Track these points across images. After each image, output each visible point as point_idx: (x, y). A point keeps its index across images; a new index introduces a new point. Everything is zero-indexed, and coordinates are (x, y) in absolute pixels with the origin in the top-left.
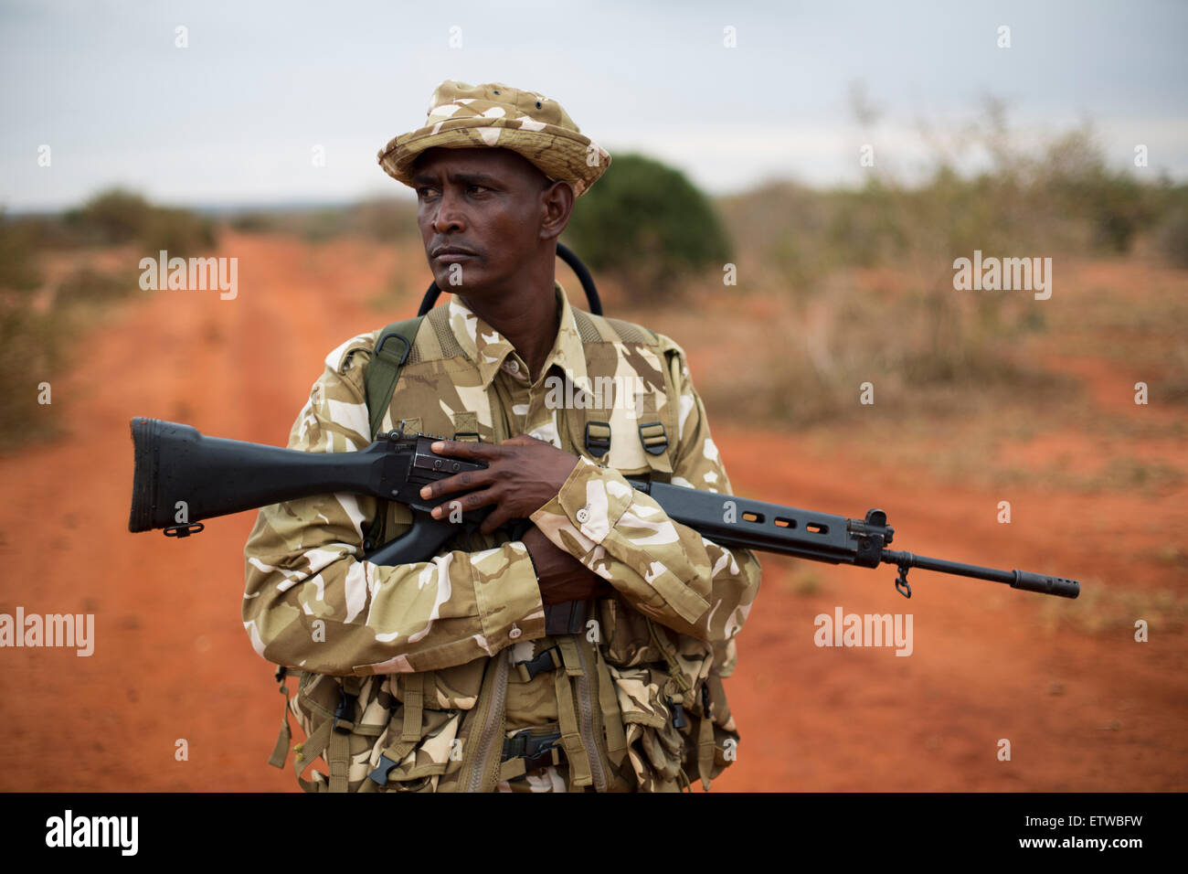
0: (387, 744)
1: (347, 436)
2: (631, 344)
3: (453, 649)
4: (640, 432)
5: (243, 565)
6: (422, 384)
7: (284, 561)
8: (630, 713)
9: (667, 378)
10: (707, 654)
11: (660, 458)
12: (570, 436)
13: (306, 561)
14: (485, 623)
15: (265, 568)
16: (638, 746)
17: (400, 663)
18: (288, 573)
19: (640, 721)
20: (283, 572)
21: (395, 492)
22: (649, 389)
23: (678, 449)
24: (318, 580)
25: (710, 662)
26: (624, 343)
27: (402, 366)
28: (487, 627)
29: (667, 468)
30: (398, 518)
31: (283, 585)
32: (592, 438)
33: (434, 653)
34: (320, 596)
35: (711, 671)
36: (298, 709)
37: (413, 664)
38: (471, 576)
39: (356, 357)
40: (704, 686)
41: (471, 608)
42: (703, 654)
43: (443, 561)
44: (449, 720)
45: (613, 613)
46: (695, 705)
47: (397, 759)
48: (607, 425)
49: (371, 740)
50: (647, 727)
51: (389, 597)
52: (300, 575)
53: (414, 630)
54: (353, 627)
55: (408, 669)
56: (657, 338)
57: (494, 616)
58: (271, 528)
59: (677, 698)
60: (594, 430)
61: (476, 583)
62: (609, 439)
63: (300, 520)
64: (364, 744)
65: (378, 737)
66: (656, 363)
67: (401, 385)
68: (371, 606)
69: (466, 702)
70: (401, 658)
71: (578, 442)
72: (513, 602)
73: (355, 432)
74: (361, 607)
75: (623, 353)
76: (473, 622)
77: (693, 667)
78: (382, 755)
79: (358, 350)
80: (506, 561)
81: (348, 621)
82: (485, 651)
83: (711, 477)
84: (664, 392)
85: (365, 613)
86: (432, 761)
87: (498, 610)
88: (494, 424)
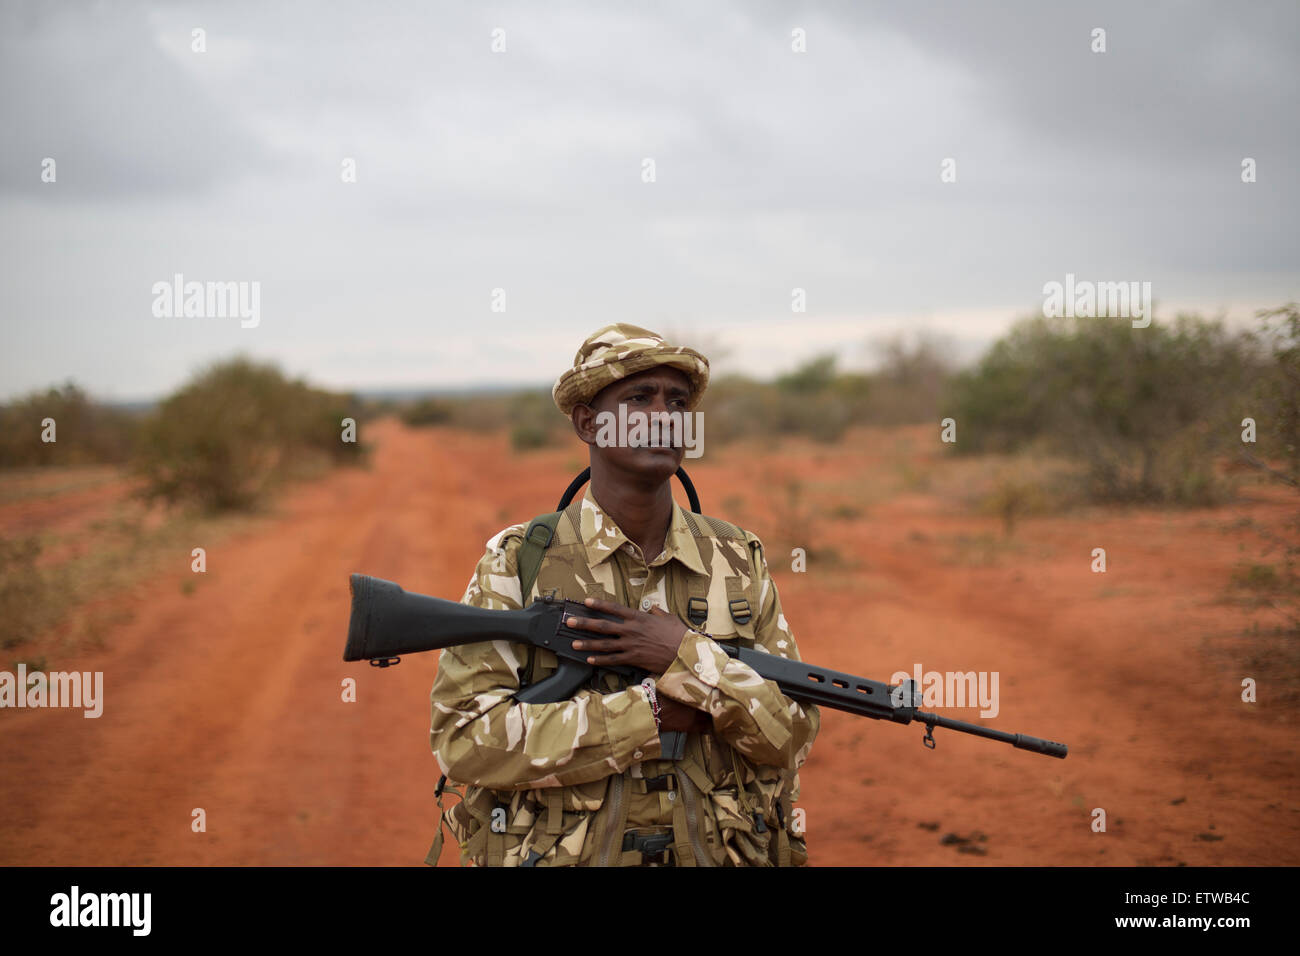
0: (533, 841)
1: (504, 602)
2: (723, 538)
3: (592, 768)
4: (730, 607)
5: (428, 708)
6: (562, 562)
7: (460, 703)
8: (724, 820)
9: (751, 565)
10: (779, 778)
11: (745, 627)
12: (677, 608)
13: (477, 705)
14: (614, 749)
15: (446, 710)
16: (733, 843)
17: (550, 780)
18: (463, 714)
19: (731, 826)
20: (460, 713)
21: (546, 642)
22: (737, 573)
23: (758, 621)
24: (486, 719)
25: (781, 785)
26: (718, 538)
27: (547, 548)
28: (616, 752)
29: (751, 636)
30: (545, 663)
31: (460, 723)
32: (694, 610)
33: (576, 772)
34: (487, 730)
35: (782, 792)
36: (453, 819)
37: (561, 781)
38: (603, 713)
39: (510, 541)
40: (778, 804)
41: (604, 738)
42: (776, 779)
43: (582, 701)
44: (581, 821)
45: (709, 745)
46: (771, 819)
47: (542, 852)
48: (706, 601)
49: (521, 837)
50: (739, 830)
51: (540, 730)
52: (473, 714)
53: (561, 756)
54: (513, 754)
55: (557, 784)
56: (744, 534)
57: (621, 744)
58: (447, 676)
59: (759, 810)
60: (695, 604)
61: (606, 719)
62: (706, 611)
63: (470, 668)
64: (516, 840)
65: (525, 835)
66: (743, 554)
67: (545, 563)
68: (527, 737)
69: (594, 804)
70: (551, 776)
71: (683, 613)
72: (635, 733)
73: (511, 599)
74: (519, 738)
75: (717, 545)
76: (606, 748)
77: (769, 789)
78: (530, 849)
79: (512, 536)
80: (629, 701)
81: (509, 749)
82: (615, 769)
83: (782, 644)
84: (749, 576)
85: (522, 742)
86: (568, 854)
87: (624, 739)
88: (616, 591)
